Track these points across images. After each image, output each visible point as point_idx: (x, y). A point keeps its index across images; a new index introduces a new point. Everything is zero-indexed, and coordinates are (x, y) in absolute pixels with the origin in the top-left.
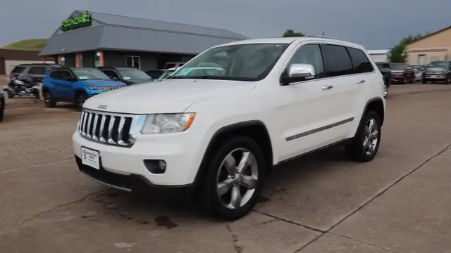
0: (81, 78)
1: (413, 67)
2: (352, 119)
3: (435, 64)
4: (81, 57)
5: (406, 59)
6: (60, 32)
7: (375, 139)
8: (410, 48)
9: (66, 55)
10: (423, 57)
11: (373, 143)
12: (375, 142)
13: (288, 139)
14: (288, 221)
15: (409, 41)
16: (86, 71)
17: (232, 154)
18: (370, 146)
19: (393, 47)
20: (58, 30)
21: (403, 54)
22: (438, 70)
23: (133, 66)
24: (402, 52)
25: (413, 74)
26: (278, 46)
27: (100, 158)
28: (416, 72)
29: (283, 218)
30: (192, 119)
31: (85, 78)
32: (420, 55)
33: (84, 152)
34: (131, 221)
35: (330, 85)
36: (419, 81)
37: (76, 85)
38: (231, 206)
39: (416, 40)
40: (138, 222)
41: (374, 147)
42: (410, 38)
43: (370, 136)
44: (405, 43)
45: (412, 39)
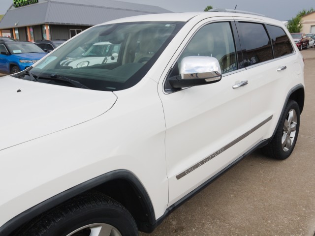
0: (15, 52)
1: (307, 36)
2: (270, 118)
4: (32, 30)
5: (301, 29)
6: (13, 8)
7: (293, 131)
8: (304, 20)
9: (20, 29)
11: (291, 136)
12: (293, 134)
13: (179, 177)
15: (303, 15)
16: (19, 45)
18: (289, 141)
19: (291, 19)
20: (11, 7)
21: (299, 25)
24: (298, 24)
25: (307, 42)
26: (168, 25)
28: (310, 40)
31: (20, 51)
32: (312, 26)
35: (244, 80)
36: (312, 47)
37: (9, 59)
39: (309, 13)
41: (292, 140)
42: (305, 12)
43: (289, 129)
44: (300, 16)
45: (306, 12)
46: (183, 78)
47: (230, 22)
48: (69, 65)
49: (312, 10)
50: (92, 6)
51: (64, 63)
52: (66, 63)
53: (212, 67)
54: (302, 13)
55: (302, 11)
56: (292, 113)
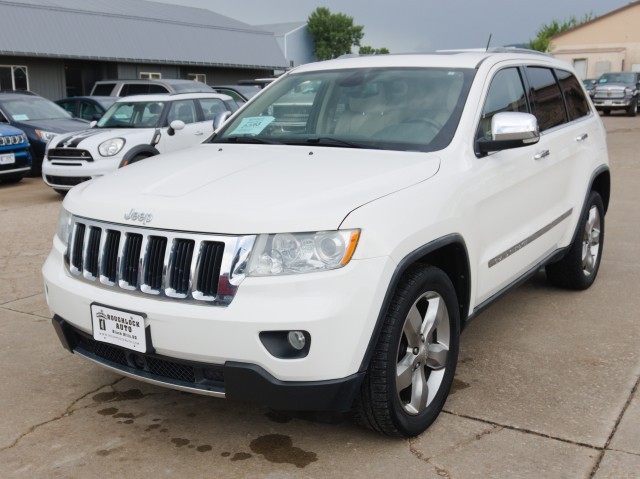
2: (569, 212)
3: (610, 78)
7: (595, 243)
10: (582, 64)
11: (593, 251)
13: (492, 263)
14: (518, 429)
15: (554, 32)
17: (417, 305)
18: (590, 260)
22: (616, 89)
23: (14, 88)
27: (148, 330)
29: (507, 423)
30: (355, 241)
32: (575, 60)
33: (100, 315)
34: (208, 453)
35: (545, 150)
38: (411, 408)
39: (566, 30)
40: (225, 454)
41: (595, 258)
42: (556, 26)
43: (590, 239)
44: (547, 37)
45: (560, 27)
46: (494, 139)
47: (518, 68)
48: (80, 146)
49: (573, 21)
50: (51, 9)
51: (65, 141)
52: (69, 142)
53: (528, 127)
54: (550, 30)
55: (550, 25)
56: (593, 213)
